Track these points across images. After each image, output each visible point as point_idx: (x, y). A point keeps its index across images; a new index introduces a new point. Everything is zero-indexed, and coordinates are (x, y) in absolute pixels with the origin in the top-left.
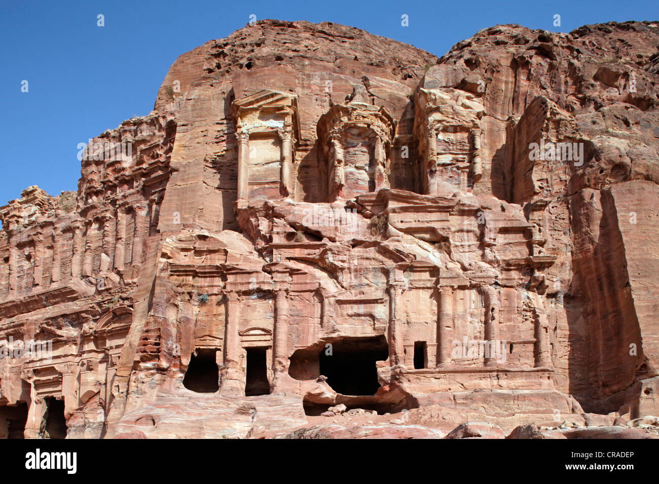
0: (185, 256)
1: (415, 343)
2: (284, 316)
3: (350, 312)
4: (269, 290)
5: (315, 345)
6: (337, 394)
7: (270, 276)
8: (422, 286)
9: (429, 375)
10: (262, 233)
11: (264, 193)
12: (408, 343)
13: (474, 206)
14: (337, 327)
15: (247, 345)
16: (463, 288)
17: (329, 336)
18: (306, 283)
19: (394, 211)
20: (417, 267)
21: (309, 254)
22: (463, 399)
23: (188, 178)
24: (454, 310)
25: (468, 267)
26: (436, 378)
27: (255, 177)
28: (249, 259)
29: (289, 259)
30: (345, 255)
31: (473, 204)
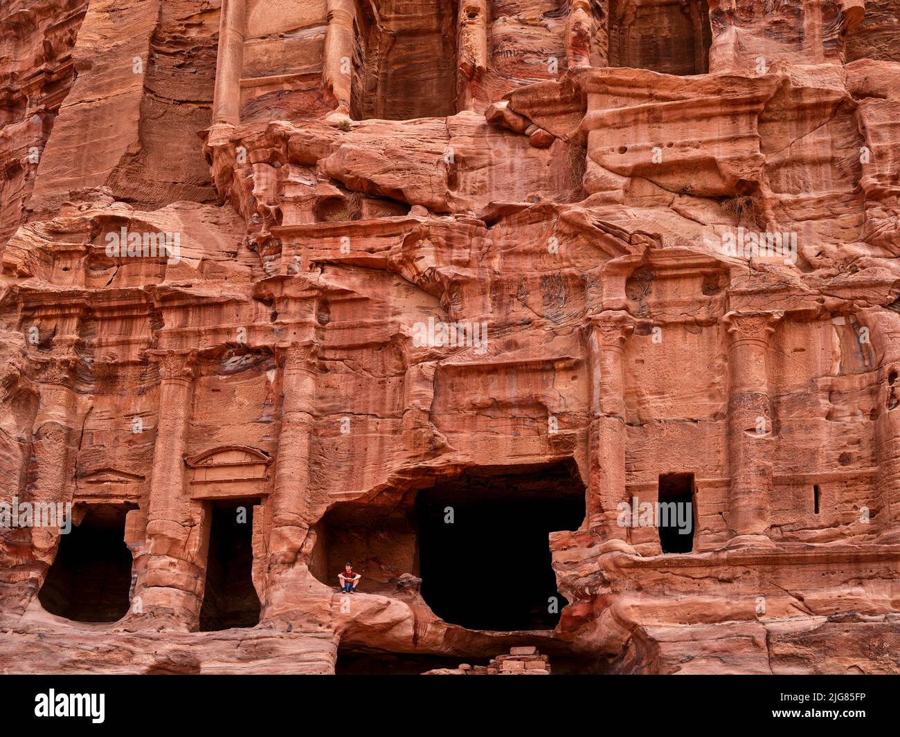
0: (66, 269)
1: (663, 478)
2: (300, 415)
3: (480, 397)
4: (266, 348)
5: (383, 489)
6: (445, 626)
7: (270, 311)
8: (681, 319)
9: (698, 572)
10: (260, 203)
11: (281, 106)
12: (638, 479)
13: (828, 92)
14: (443, 439)
15: (204, 492)
16: (800, 318)
17: (421, 464)
18: (364, 326)
19: (602, 124)
20: (666, 268)
21: (371, 251)
22: (795, 643)
23: (110, 84)
24: (777, 382)
25: (816, 261)
26: (722, 581)
27: (259, 67)
28: (224, 270)
29: (322, 265)
30: (469, 246)
31: (829, 87)
